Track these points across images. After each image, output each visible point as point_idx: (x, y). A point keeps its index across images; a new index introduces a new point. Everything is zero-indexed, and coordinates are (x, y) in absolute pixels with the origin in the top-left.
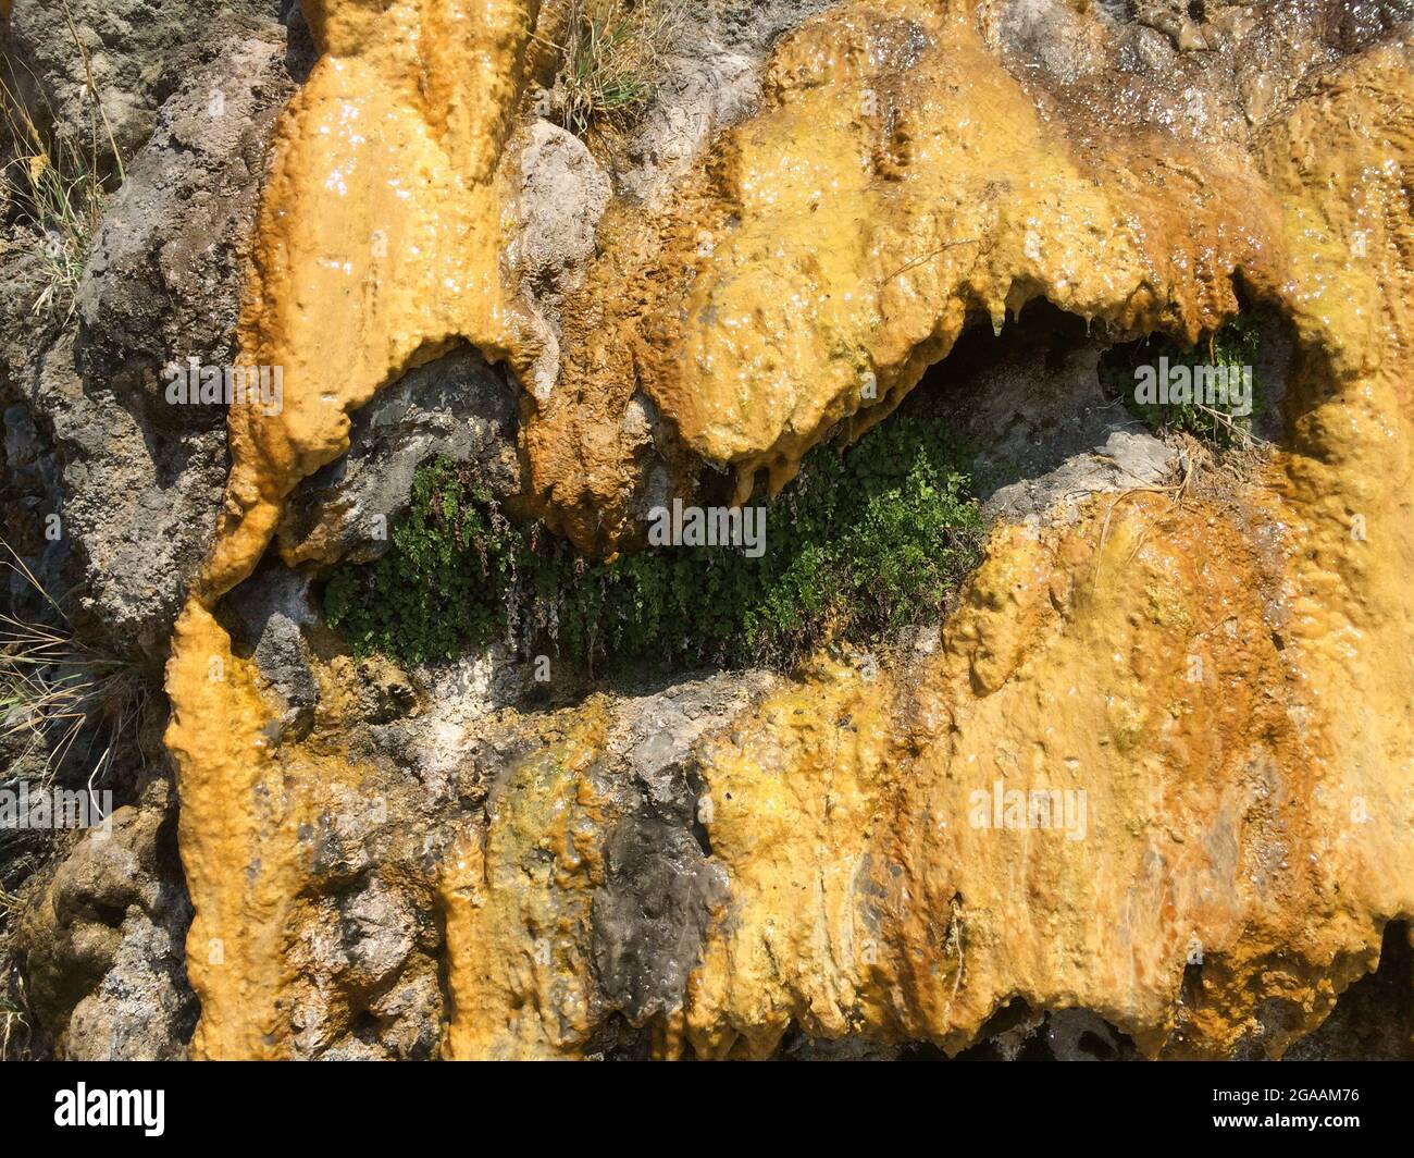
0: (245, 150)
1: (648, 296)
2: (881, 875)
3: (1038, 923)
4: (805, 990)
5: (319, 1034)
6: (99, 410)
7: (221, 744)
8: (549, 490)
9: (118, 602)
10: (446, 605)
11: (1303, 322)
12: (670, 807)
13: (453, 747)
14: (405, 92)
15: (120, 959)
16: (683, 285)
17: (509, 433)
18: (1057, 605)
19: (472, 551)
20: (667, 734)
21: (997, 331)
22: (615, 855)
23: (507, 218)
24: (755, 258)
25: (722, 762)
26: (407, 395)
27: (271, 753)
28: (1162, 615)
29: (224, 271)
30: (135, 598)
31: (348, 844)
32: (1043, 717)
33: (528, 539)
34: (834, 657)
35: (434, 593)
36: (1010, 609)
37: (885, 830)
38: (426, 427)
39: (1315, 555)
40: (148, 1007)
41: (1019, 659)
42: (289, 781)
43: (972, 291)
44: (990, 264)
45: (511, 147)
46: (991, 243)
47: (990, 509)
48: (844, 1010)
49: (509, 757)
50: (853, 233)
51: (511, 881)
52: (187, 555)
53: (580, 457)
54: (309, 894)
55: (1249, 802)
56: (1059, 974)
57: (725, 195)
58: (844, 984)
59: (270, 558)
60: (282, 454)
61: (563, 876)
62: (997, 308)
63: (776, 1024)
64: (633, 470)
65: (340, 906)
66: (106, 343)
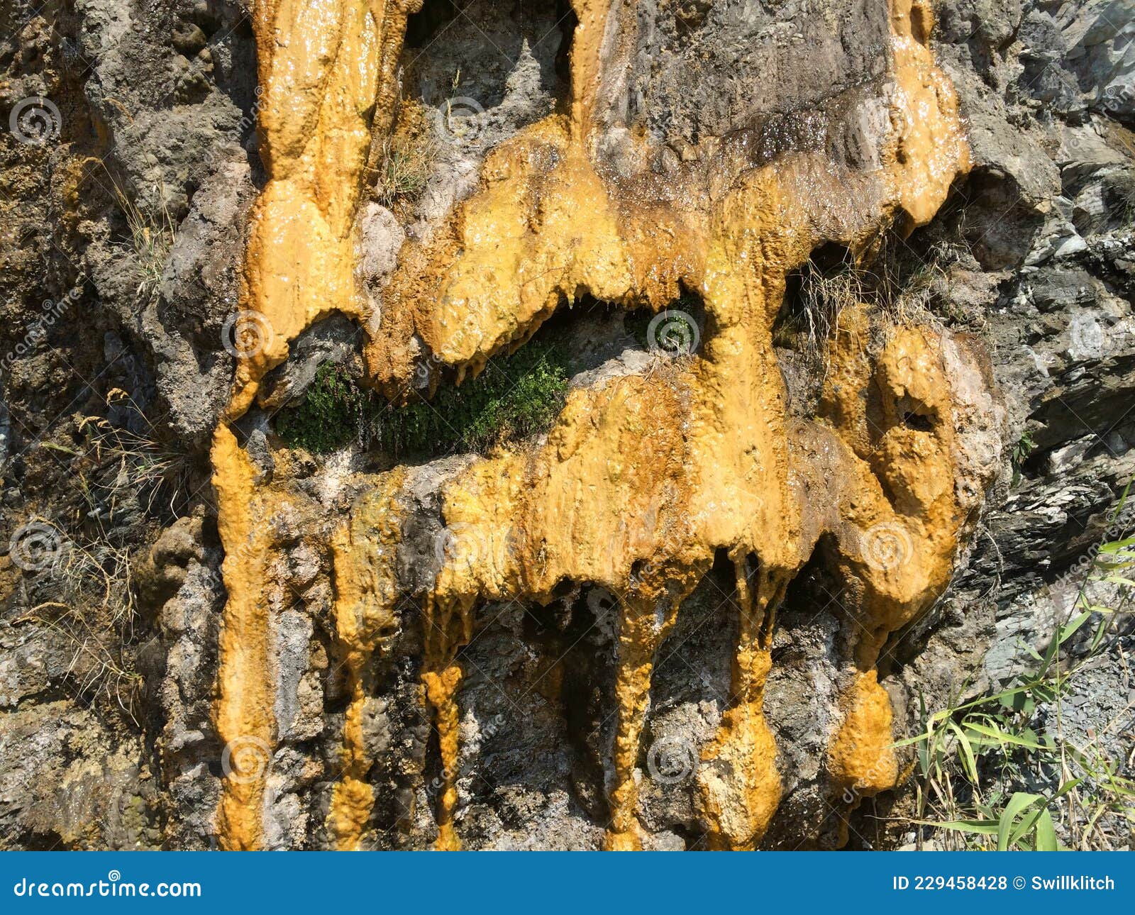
0: (235, 221)
1: (420, 289)
2: (516, 534)
3: (574, 549)
4: (483, 579)
5: (280, 605)
6: (173, 340)
7: (236, 483)
8: (377, 376)
9: (186, 424)
10: (330, 427)
11: (706, 303)
12: (430, 510)
13: (334, 488)
14: (309, 195)
15: (187, 581)
16: (435, 284)
17: (358, 350)
18: (594, 424)
19: (342, 402)
20: (429, 480)
21: (571, 307)
22: (406, 530)
23: (357, 253)
24: (468, 272)
25: (452, 491)
26: (313, 334)
27: (256, 488)
28: (632, 427)
29: (231, 279)
30: (194, 423)
31: (291, 527)
32: (583, 470)
33: (367, 396)
34: (504, 448)
35: (325, 421)
36: (574, 426)
37: (519, 517)
38: (321, 348)
39: (705, 403)
40: (201, 600)
41: (577, 447)
42: (264, 501)
43: (561, 290)
44: (569, 278)
45: (357, 217)
46: (569, 268)
47: (572, 384)
48: (499, 586)
49: (360, 491)
50: (512, 261)
51: (361, 542)
52: (217, 403)
53: (390, 361)
54: (274, 547)
55: (663, 502)
56: (581, 567)
57: (457, 238)
58: (499, 577)
59: (254, 405)
60: (260, 361)
61: (384, 539)
62: (571, 298)
63: (472, 594)
64: (413, 368)
65: (288, 553)
66: (177, 311)
